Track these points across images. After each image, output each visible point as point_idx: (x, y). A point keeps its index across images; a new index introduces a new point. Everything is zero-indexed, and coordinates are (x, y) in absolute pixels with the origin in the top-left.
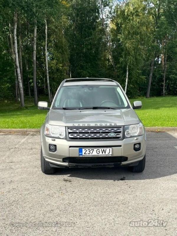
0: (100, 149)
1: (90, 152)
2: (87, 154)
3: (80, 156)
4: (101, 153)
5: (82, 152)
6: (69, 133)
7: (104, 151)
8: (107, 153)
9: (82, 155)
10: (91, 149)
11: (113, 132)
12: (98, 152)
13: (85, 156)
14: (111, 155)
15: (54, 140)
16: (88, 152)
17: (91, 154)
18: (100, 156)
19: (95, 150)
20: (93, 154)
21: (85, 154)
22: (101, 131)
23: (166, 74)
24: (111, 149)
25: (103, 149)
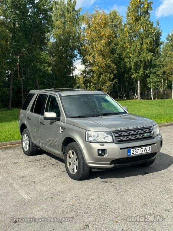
0: (143, 148)
1: (136, 151)
2: (135, 154)
3: (129, 156)
4: (144, 152)
5: (130, 152)
6: (116, 137)
7: (146, 150)
8: (148, 151)
9: (130, 155)
10: (136, 149)
11: (147, 132)
12: (142, 151)
13: (133, 156)
14: (150, 152)
15: (104, 145)
16: (135, 152)
17: (137, 153)
18: (143, 154)
19: (140, 149)
20: (138, 153)
21: (132, 153)
22: (139, 133)
23: (24, 86)
24: (150, 147)
25: (145, 148)
